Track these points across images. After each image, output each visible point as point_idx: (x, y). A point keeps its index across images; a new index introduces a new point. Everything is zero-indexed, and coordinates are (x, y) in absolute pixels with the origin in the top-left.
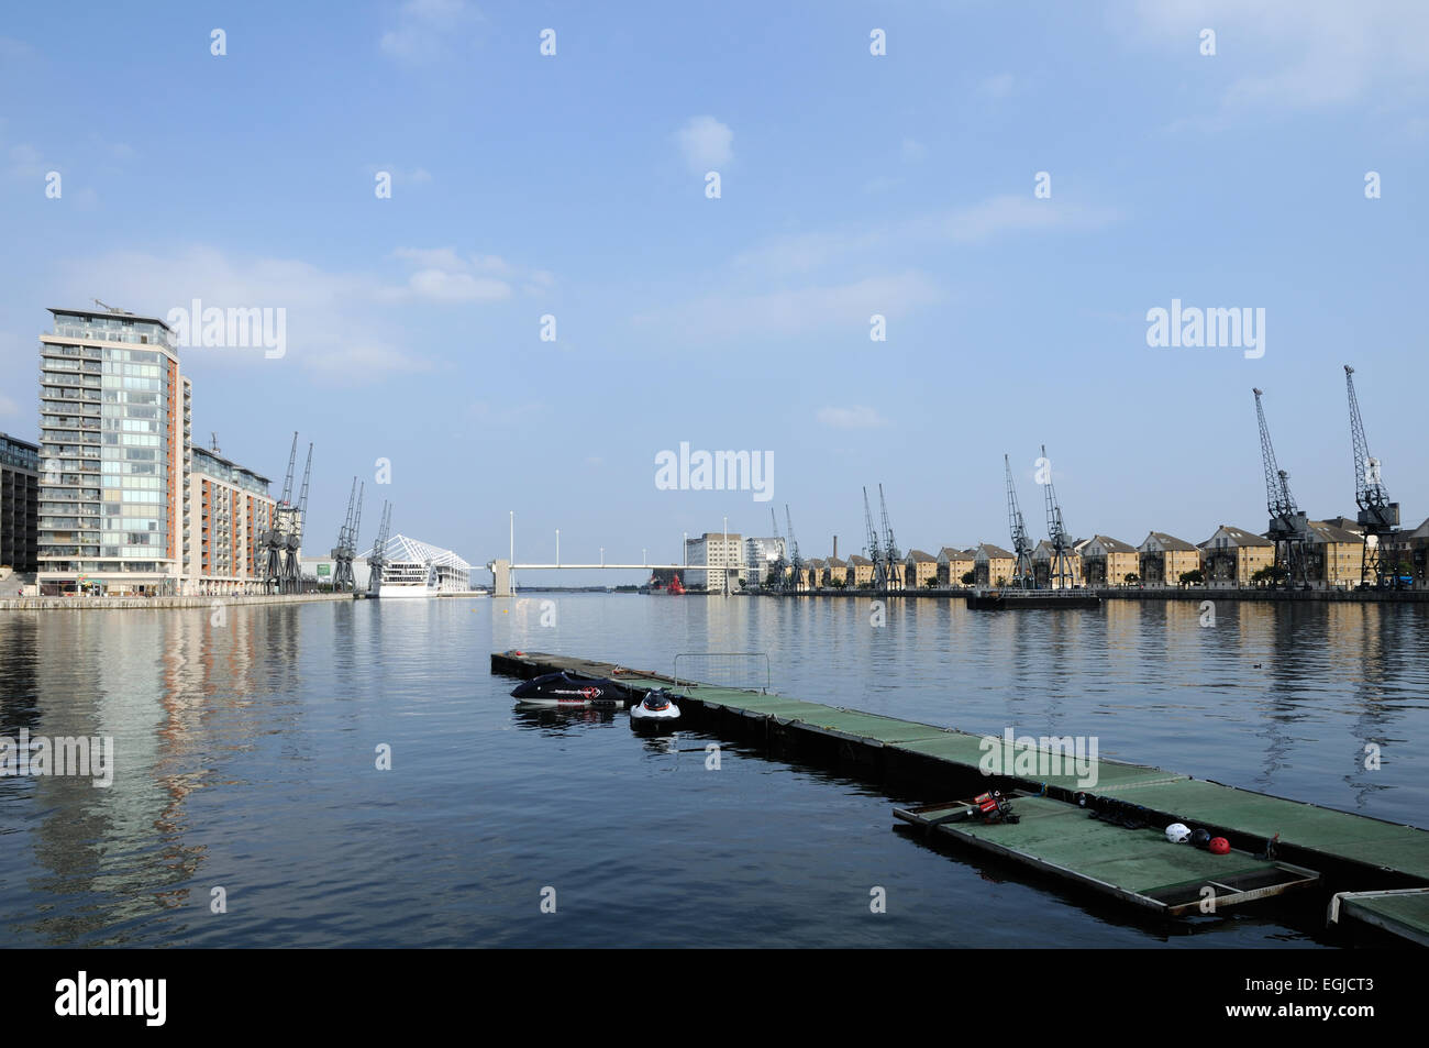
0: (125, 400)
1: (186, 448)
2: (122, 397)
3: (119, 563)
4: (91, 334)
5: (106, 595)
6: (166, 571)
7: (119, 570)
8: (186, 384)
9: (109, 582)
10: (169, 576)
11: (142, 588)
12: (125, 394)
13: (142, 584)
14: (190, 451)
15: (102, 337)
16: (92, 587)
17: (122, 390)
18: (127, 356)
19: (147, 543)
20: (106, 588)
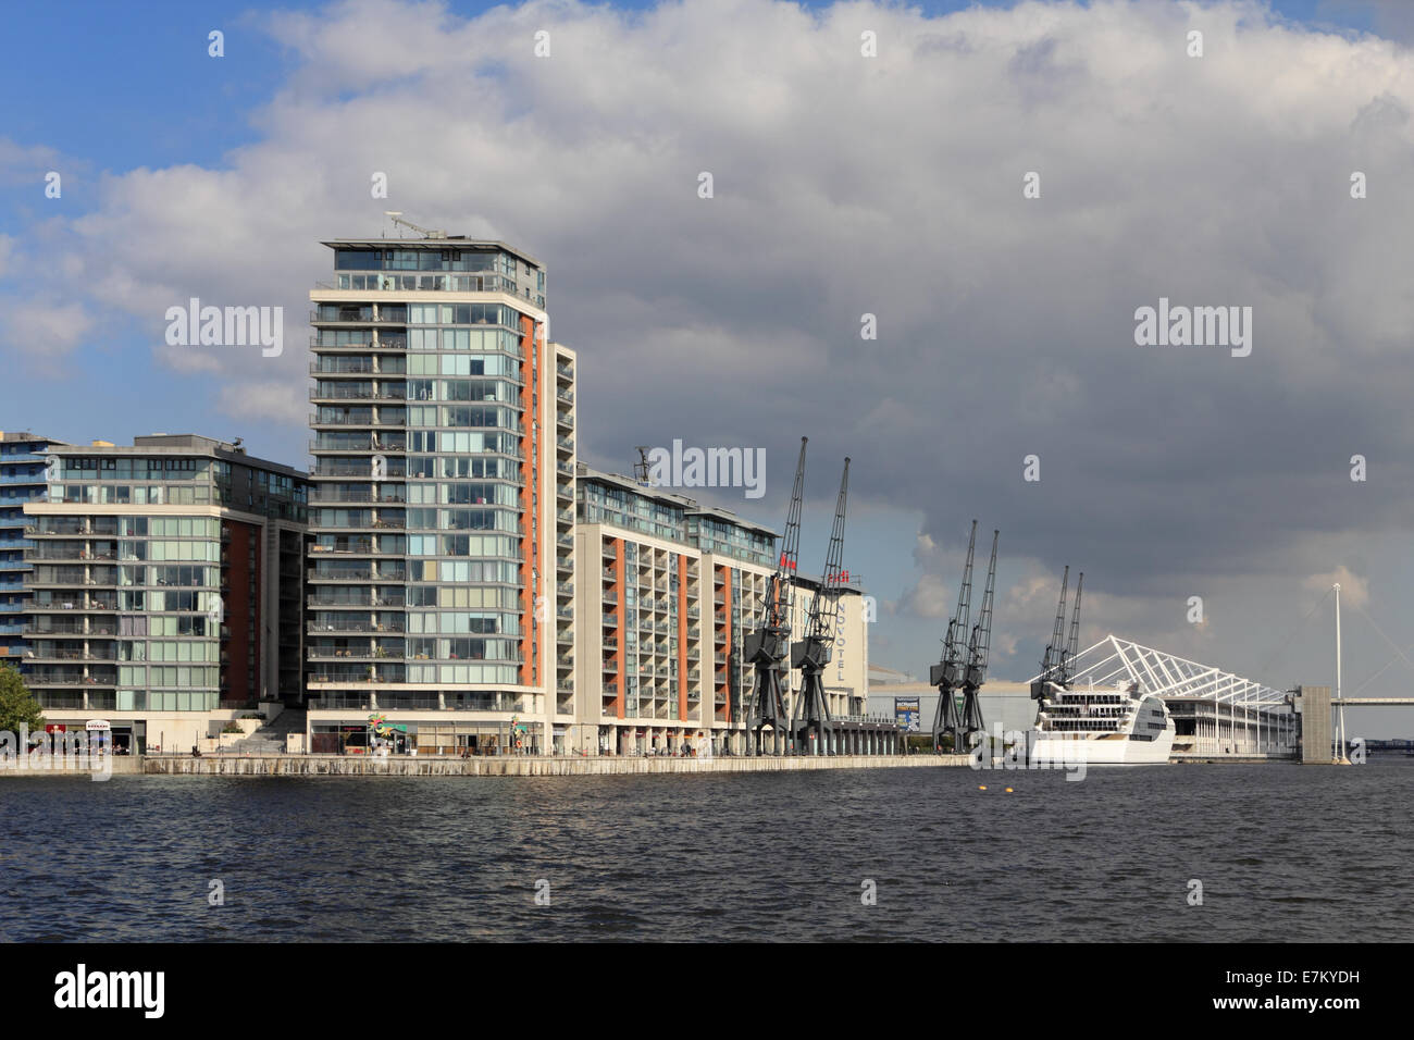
0: (444, 396)
1: (562, 480)
2: (441, 392)
3: (435, 694)
4: (392, 281)
5: (414, 752)
6: (519, 709)
7: (436, 707)
8: (562, 361)
9: (420, 730)
10: (521, 718)
11: (473, 740)
12: (445, 386)
13: (473, 731)
14: (573, 484)
15: (410, 284)
16: (391, 738)
17: (439, 378)
18: (447, 316)
19: (482, 657)
20: (414, 738)
